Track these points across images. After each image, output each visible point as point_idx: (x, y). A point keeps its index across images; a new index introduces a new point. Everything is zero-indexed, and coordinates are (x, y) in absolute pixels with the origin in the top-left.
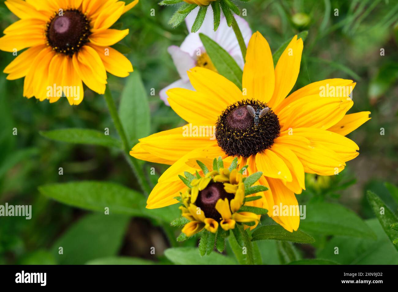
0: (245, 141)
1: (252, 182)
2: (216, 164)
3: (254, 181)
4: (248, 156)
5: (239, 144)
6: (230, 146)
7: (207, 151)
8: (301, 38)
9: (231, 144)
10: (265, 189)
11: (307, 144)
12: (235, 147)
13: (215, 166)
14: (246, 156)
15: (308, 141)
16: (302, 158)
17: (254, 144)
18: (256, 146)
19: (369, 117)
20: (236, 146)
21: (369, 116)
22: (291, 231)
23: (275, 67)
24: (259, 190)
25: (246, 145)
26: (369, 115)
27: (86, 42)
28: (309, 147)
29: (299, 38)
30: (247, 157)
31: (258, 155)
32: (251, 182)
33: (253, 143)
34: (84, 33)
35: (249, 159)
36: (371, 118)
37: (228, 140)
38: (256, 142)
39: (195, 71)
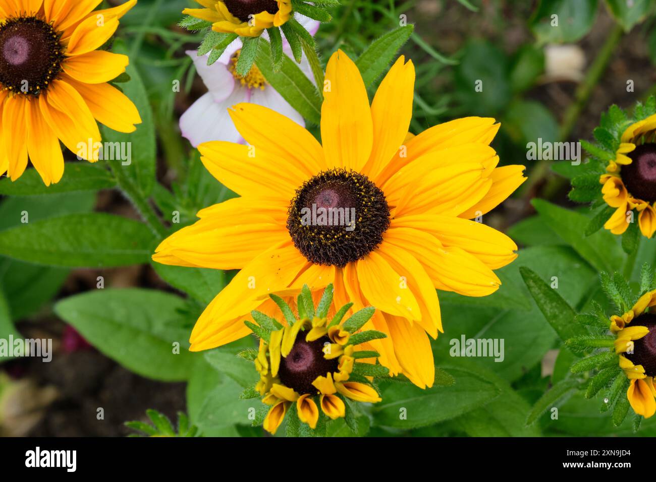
0: (338, 245)
1: (360, 324)
2: (302, 302)
3: (362, 322)
4: (344, 265)
5: (329, 251)
6: (315, 252)
7: (278, 256)
8: (410, 61)
9: (317, 250)
10: (382, 336)
11: (437, 246)
12: (323, 255)
13: (301, 304)
14: (340, 265)
15: (438, 242)
16: (429, 267)
17: (354, 250)
18: (356, 252)
19: (524, 176)
20: (325, 254)
21: (523, 174)
22: (423, 387)
23: (371, 103)
24: (371, 337)
25: (341, 250)
26: (523, 172)
27: (57, 74)
28: (441, 251)
29: (408, 61)
30: (342, 267)
31: (360, 262)
32: (358, 323)
33: (351, 247)
34: (53, 60)
35: (346, 270)
36: (526, 178)
37: (312, 243)
38: (357, 246)
39: (242, 109)
